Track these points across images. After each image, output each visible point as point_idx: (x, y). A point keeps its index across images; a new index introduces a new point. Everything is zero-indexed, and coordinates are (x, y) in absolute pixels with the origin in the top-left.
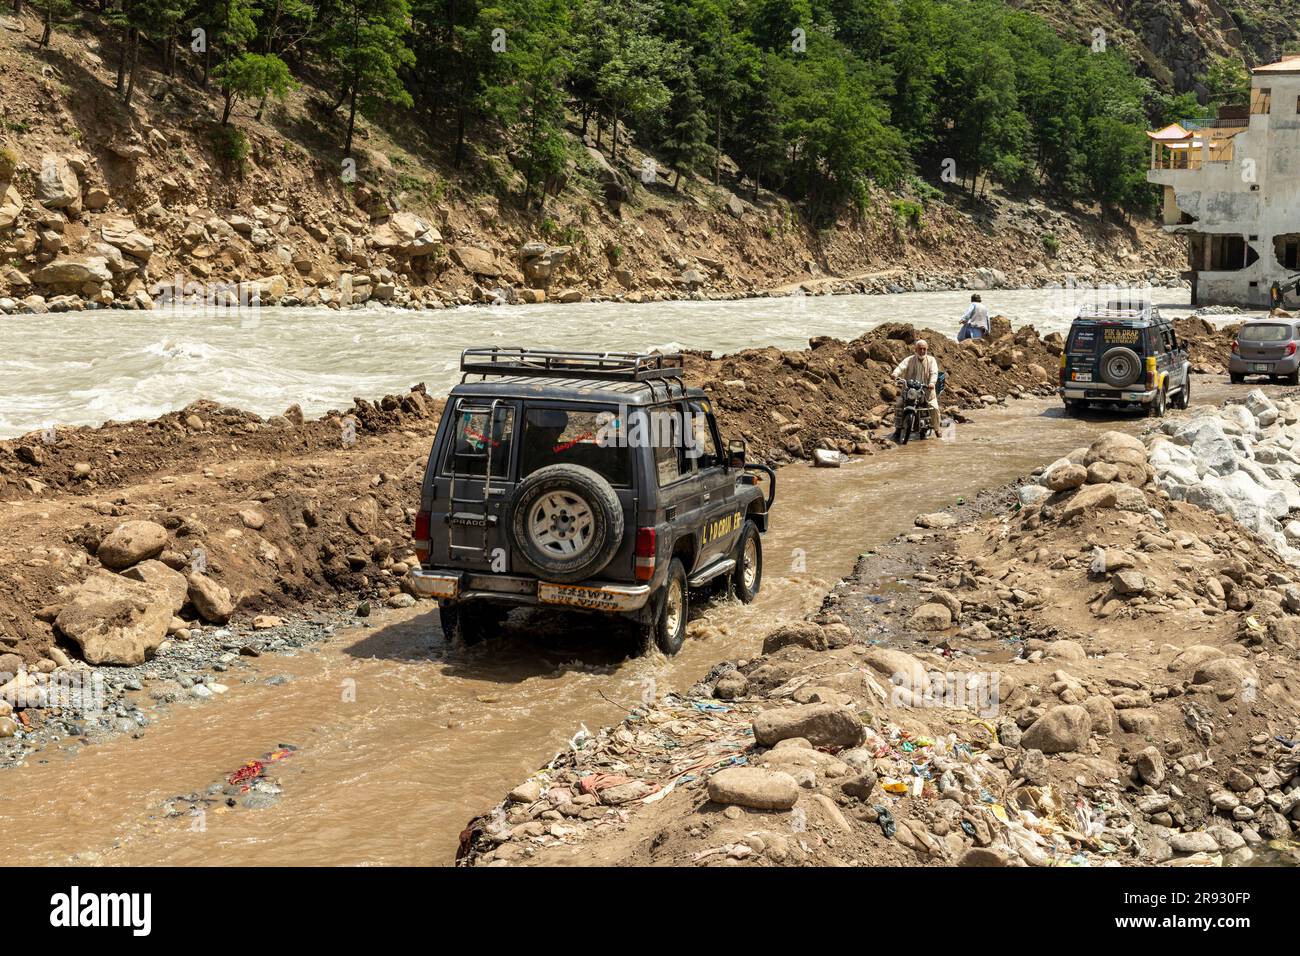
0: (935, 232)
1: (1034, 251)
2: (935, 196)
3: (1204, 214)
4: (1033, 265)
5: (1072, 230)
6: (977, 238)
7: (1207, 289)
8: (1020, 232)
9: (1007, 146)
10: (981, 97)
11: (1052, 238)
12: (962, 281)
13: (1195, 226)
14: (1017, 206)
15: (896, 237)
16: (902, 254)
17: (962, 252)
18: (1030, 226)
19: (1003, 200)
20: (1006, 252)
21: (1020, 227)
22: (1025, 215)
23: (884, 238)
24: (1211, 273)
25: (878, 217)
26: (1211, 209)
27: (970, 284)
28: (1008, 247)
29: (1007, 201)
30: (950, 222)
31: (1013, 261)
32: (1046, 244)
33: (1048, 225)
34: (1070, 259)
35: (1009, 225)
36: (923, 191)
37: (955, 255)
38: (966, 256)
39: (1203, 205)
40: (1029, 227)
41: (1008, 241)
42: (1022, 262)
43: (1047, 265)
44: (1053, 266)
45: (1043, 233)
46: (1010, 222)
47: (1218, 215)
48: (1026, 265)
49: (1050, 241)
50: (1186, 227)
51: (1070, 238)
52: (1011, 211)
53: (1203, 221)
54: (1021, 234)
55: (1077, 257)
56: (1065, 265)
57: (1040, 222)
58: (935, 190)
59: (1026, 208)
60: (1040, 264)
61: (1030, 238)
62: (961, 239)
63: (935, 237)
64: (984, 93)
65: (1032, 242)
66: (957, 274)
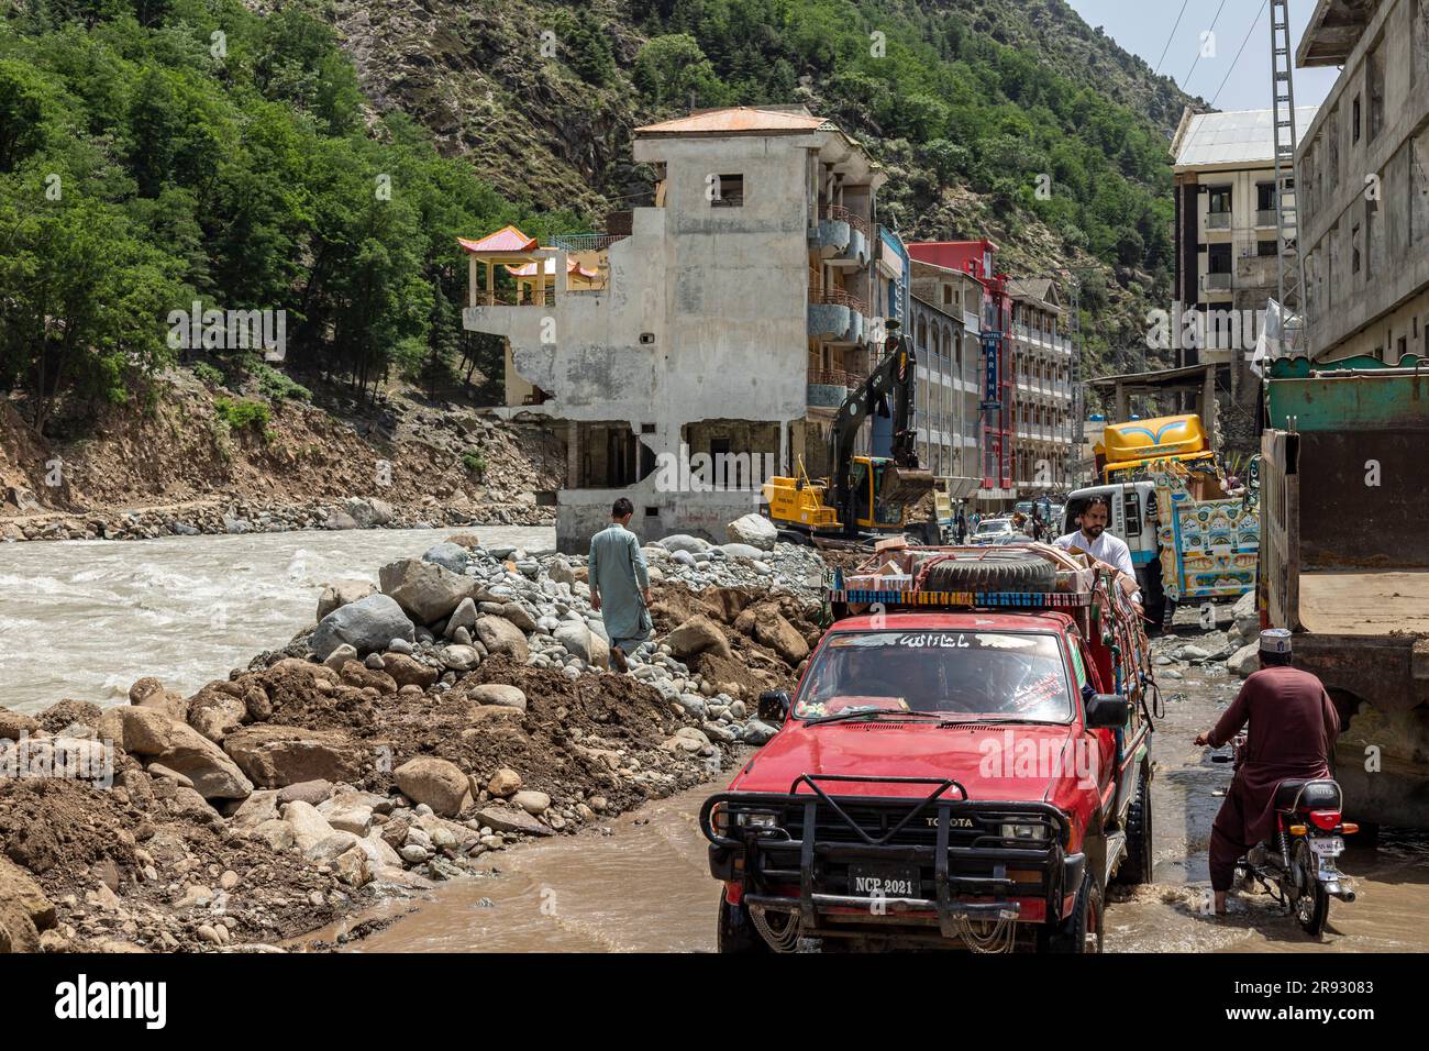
0: (291, 447)
1: (451, 474)
2: (294, 395)
3: (562, 386)
4: (449, 494)
5: (509, 446)
6: (362, 455)
7: (572, 522)
8: (430, 447)
9: (408, 326)
10: (365, 254)
11: (477, 455)
12: (318, 517)
13: (548, 408)
14: (429, 413)
15: (216, 453)
16: (226, 478)
17: (337, 475)
18: (444, 439)
19: (409, 404)
20: (408, 475)
21: (431, 441)
22: (439, 425)
23: (193, 452)
24: (580, 492)
25: (185, 423)
26: (575, 378)
27: (331, 521)
28: (412, 468)
29: (416, 405)
30: (319, 432)
31: (418, 488)
32: (467, 464)
33: (472, 439)
34: (503, 486)
35: (415, 438)
36: (276, 386)
37: (326, 480)
38: (344, 482)
39: (560, 371)
40: (443, 441)
41: (410, 459)
42: (432, 489)
43: (470, 494)
44: (478, 495)
45: (464, 449)
46: (415, 433)
47: (588, 388)
48: (439, 495)
49: (473, 461)
50: (534, 409)
51: (505, 456)
52: (419, 418)
53: (561, 399)
54: (433, 451)
55: (514, 482)
56: (493, 493)
57: (461, 433)
58: (295, 386)
59: (442, 414)
60: (459, 492)
61: (444, 456)
62: (337, 456)
63: (290, 453)
64: (370, 249)
65: (448, 461)
66: (310, 506)
